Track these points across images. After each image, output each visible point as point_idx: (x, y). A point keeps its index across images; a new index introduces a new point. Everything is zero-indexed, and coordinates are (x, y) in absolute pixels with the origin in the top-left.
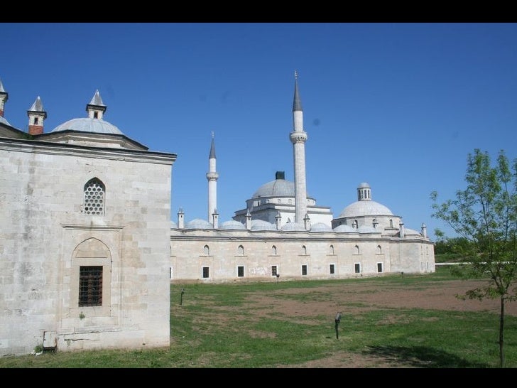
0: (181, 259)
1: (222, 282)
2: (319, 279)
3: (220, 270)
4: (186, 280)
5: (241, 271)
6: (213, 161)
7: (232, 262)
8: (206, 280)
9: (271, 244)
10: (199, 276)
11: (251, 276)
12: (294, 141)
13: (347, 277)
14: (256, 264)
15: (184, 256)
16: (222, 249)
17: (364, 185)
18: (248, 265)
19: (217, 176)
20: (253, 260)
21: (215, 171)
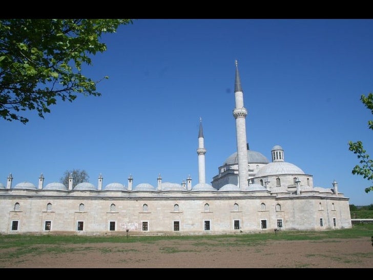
0: (59, 214)
1: (95, 234)
2: (192, 234)
3: (92, 225)
4: (63, 232)
5: (112, 225)
6: (201, 140)
7: (105, 217)
8: (81, 233)
9: (143, 202)
10: (73, 229)
11: (121, 230)
12: (236, 116)
13: (224, 233)
14: (127, 220)
15: (62, 212)
16: (96, 207)
17: (277, 147)
18: (119, 221)
19: (204, 151)
20: (124, 216)
21: (203, 147)
